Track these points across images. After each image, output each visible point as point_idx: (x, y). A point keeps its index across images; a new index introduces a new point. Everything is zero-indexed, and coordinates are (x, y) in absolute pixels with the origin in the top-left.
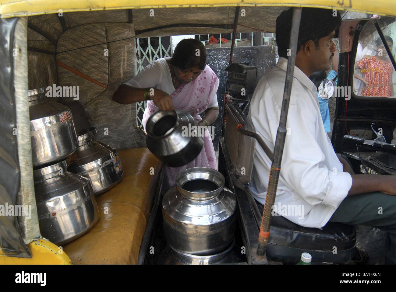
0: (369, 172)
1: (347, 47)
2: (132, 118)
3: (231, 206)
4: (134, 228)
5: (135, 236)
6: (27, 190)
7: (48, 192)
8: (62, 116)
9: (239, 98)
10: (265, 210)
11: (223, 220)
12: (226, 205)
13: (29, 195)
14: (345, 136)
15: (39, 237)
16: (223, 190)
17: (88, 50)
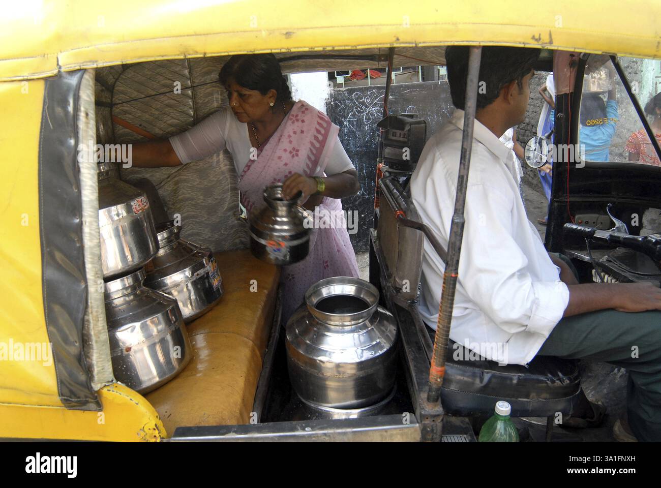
0: (605, 280)
1: (567, 86)
2: (233, 203)
3: (389, 335)
4: (245, 369)
5: (247, 381)
6: (97, 312)
7: (118, 317)
8: (135, 204)
9: (400, 170)
10: (438, 336)
11: (378, 354)
12: (383, 333)
13: (100, 319)
14: (565, 225)
15: (112, 381)
16: (377, 310)
17: (162, 98)
